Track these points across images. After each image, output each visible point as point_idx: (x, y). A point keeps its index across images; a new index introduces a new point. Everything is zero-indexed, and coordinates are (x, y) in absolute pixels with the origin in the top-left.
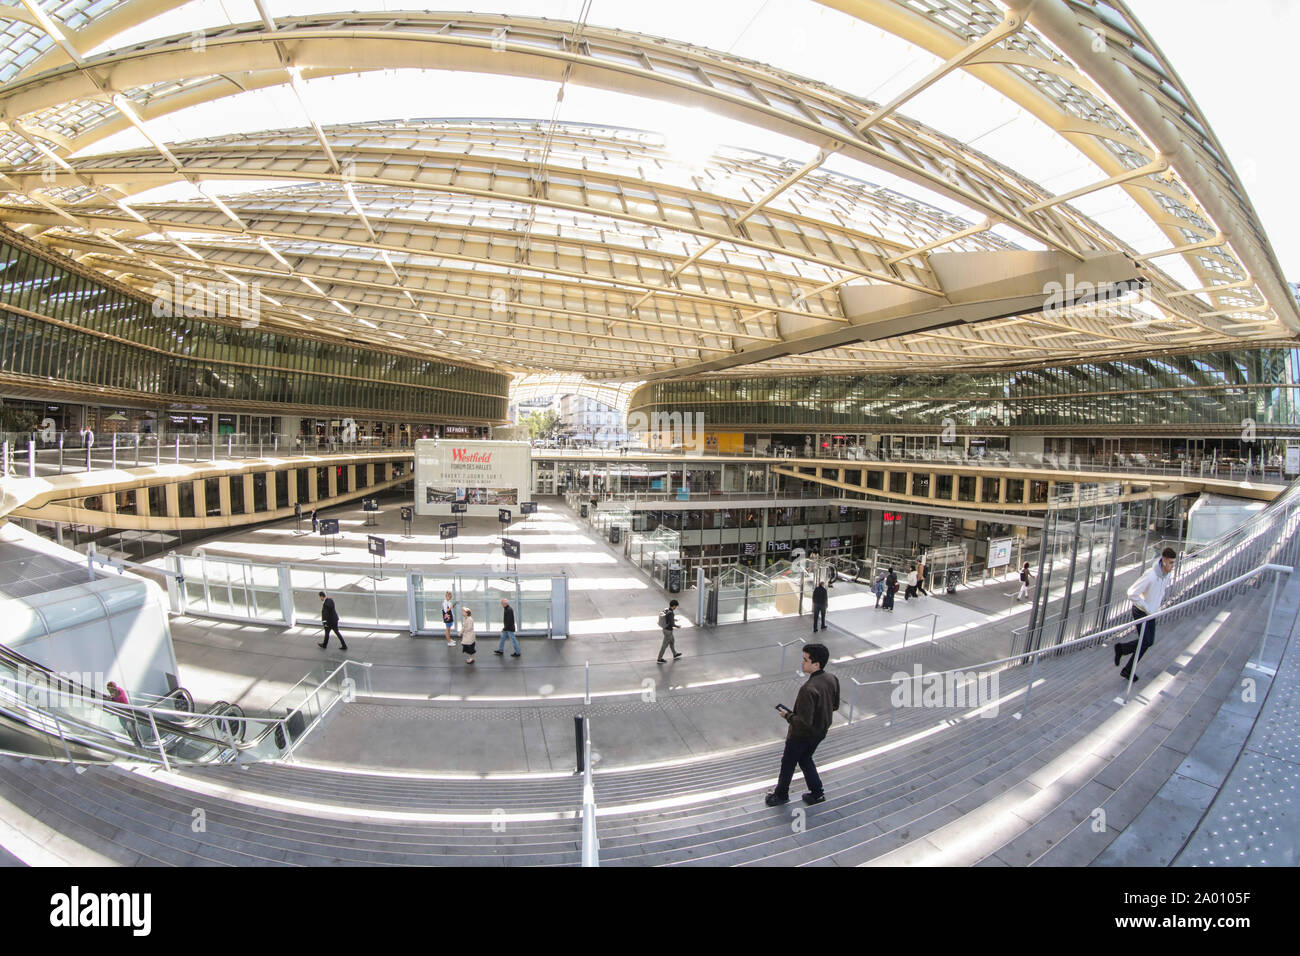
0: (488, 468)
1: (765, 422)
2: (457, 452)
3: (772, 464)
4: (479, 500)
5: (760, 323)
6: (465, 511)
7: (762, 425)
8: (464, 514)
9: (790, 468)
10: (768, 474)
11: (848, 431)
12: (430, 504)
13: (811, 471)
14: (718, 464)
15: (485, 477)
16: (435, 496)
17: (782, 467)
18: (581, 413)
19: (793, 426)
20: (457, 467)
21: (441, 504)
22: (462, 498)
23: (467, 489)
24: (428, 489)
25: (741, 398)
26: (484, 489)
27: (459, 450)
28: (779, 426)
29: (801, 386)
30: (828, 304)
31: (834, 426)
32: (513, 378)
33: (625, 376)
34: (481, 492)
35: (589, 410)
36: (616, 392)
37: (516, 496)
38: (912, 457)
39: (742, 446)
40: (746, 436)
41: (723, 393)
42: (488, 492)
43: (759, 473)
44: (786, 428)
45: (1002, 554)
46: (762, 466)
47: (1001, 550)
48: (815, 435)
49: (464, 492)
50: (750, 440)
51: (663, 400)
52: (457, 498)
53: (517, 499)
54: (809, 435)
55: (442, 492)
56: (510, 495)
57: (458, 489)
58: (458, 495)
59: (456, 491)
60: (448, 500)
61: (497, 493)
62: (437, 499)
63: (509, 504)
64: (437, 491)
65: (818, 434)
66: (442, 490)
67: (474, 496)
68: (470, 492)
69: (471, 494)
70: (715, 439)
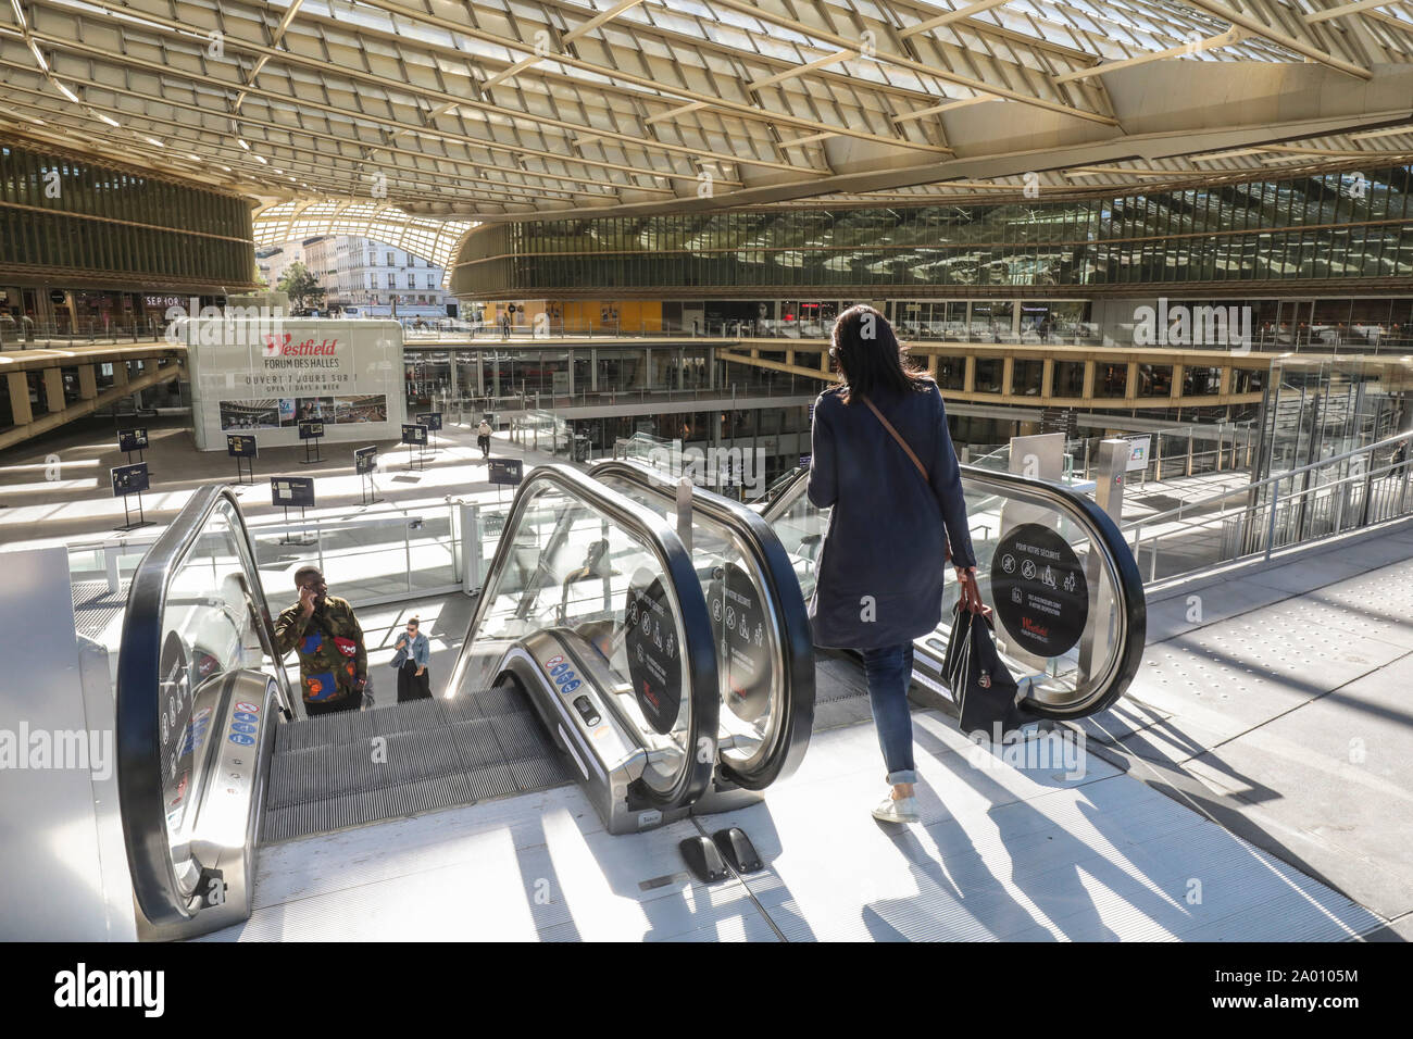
0: (335, 364)
1: (695, 283)
3: (718, 346)
5: (675, 125)
6: (322, 434)
7: (692, 289)
8: (321, 441)
9: (746, 353)
10: (713, 364)
11: (824, 297)
13: (777, 355)
14: (642, 348)
15: (329, 381)
16: (238, 416)
17: (733, 352)
18: (356, 269)
19: (739, 289)
20: (276, 365)
21: (251, 429)
22: (291, 416)
23: (298, 401)
24: (223, 405)
25: (641, 247)
26: (329, 400)
28: (713, 289)
29: (744, 227)
30: (790, 99)
31: (806, 289)
32: (259, 205)
33: (449, 211)
34: (323, 404)
35: (373, 265)
36: (433, 235)
37: (383, 407)
38: (912, 332)
39: (660, 321)
40: (665, 305)
41: (611, 238)
42: (336, 403)
43: (701, 361)
44: (726, 292)
45: (1138, 455)
46: (704, 350)
47: (1136, 450)
48: (773, 303)
49: (293, 406)
50: (672, 312)
51: (527, 249)
52: (282, 417)
53: (384, 412)
54: (765, 303)
55: (252, 409)
56: (374, 407)
57: (281, 401)
58: (282, 412)
59: (278, 406)
60: (264, 422)
61: (351, 403)
62: (242, 421)
63: (373, 420)
64: (240, 408)
65: (778, 302)
66: (249, 406)
67: (311, 411)
68: (303, 405)
69: (305, 408)
70: (616, 311)
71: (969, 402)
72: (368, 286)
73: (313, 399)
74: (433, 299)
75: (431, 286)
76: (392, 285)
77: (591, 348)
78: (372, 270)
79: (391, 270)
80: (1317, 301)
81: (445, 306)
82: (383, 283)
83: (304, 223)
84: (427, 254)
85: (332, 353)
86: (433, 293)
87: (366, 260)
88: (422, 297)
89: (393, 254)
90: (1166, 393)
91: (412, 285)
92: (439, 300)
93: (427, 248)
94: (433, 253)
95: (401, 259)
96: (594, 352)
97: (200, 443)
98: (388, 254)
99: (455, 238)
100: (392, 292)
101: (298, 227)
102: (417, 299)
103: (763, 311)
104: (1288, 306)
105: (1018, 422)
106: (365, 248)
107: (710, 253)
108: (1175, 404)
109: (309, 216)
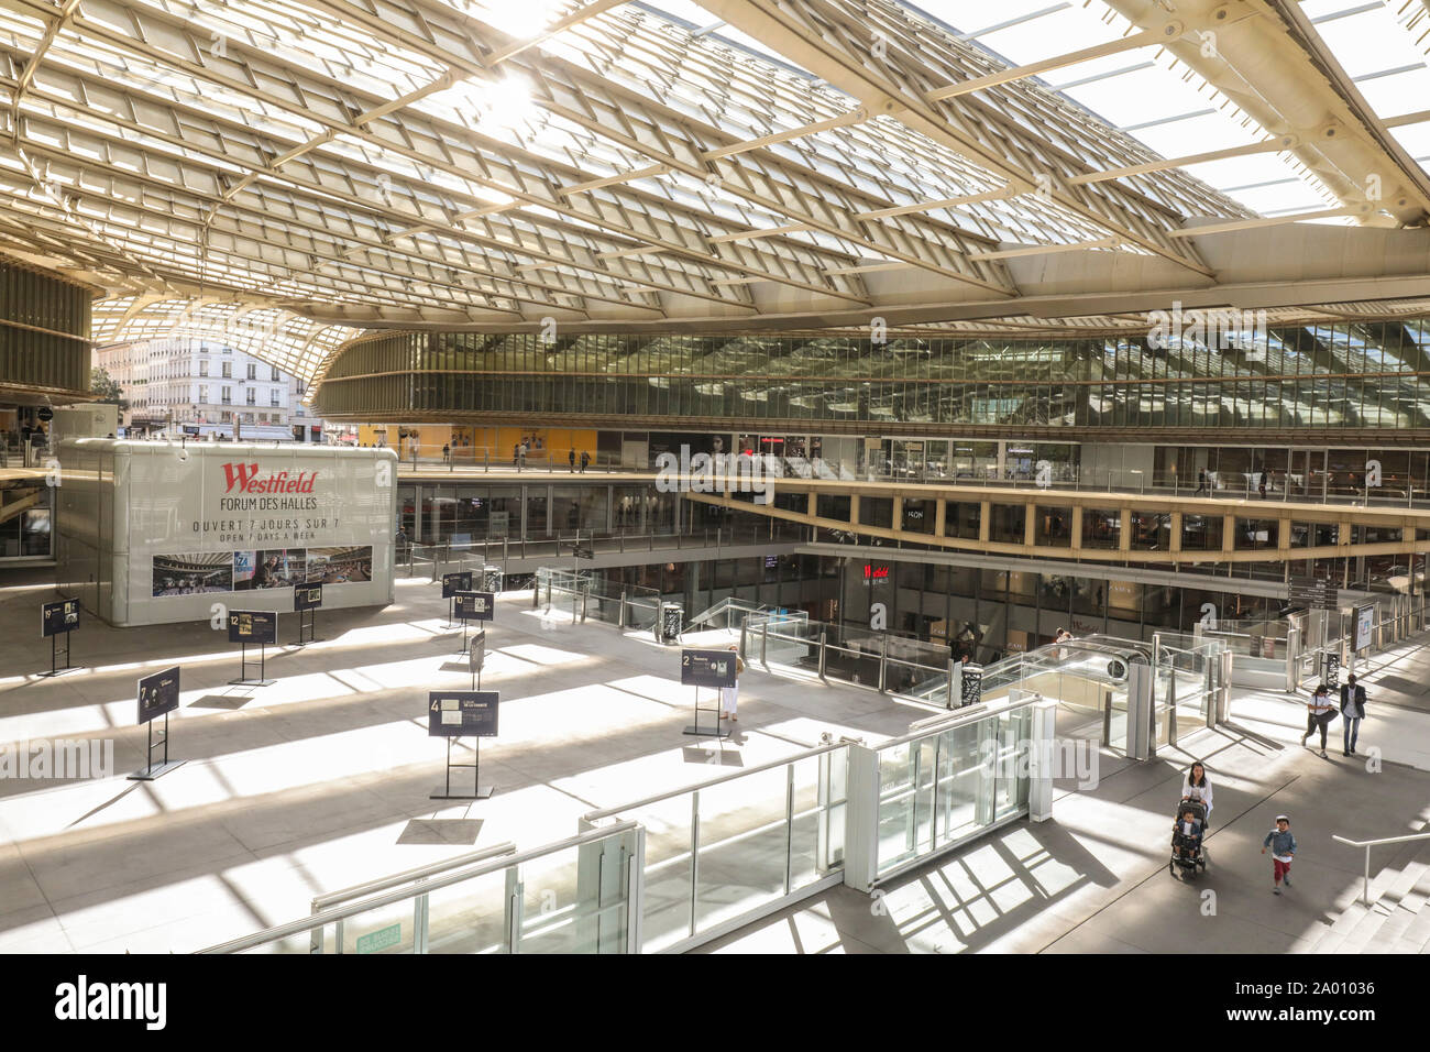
0: (312, 505)
2: (236, 473)
4: (287, 574)
11: (790, 431)
12: (163, 598)
15: (302, 528)
16: (177, 576)
18: (179, 379)
20: (236, 504)
21: (194, 594)
22: (249, 576)
23: (260, 555)
24: (157, 560)
26: (300, 552)
27: (241, 468)
31: (769, 423)
32: (104, 296)
34: (292, 558)
40: (602, 436)
42: (309, 557)
49: (252, 562)
51: (426, 365)
52: (236, 577)
53: (368, 570)
54: (721, 435)
55: (196, 566)
56: (357, 562)
57: (237, 554)
58: (237, 569)
59: (232, 562)
60: (212, 584)
61: (328, 557)
62: (181, 583)
63: (353, 580)
64: (181, 565)
65: (736, 434)
66: (194, 562)
67: (276, 569)
68: (265, 561)
69: (268, 565)
70: (540, 440)
71: (983, 553)
72: (195, 400)
73: (280, 552)
74: (276, 418)
75: (275, 403)
76: (227, 400)
77: (520, 484)
78: (203, 381)
79: (226, 383)
80: (1330, 451)
81: (291, 427)
82: (214, 396)
83: (140, 322)
84: (289, 365)
85: (309, 491)
86: (276, 412)
87: (195, 369)
88: (263, 417)
89: (230, 364)
90: (1217, 546)
91: (251, 401)
92: (284, 419)
93: (291, 358)
94: (297, 365)
95: (239, 370)
96: (525, 488)
97: (119, 616)
98: (224, 363)
99: (327, 349)
100: (226, 409)
101: (132, 326)
102: (256, 417)
103: (719, 445)
104: (1299, 456)
105: (1008, 572)
106: (194, 356)
107: (618, 377)
108: (1228, 558)
109: (149, 313)
